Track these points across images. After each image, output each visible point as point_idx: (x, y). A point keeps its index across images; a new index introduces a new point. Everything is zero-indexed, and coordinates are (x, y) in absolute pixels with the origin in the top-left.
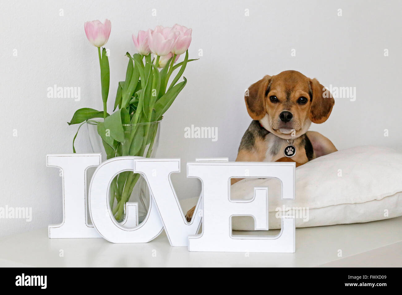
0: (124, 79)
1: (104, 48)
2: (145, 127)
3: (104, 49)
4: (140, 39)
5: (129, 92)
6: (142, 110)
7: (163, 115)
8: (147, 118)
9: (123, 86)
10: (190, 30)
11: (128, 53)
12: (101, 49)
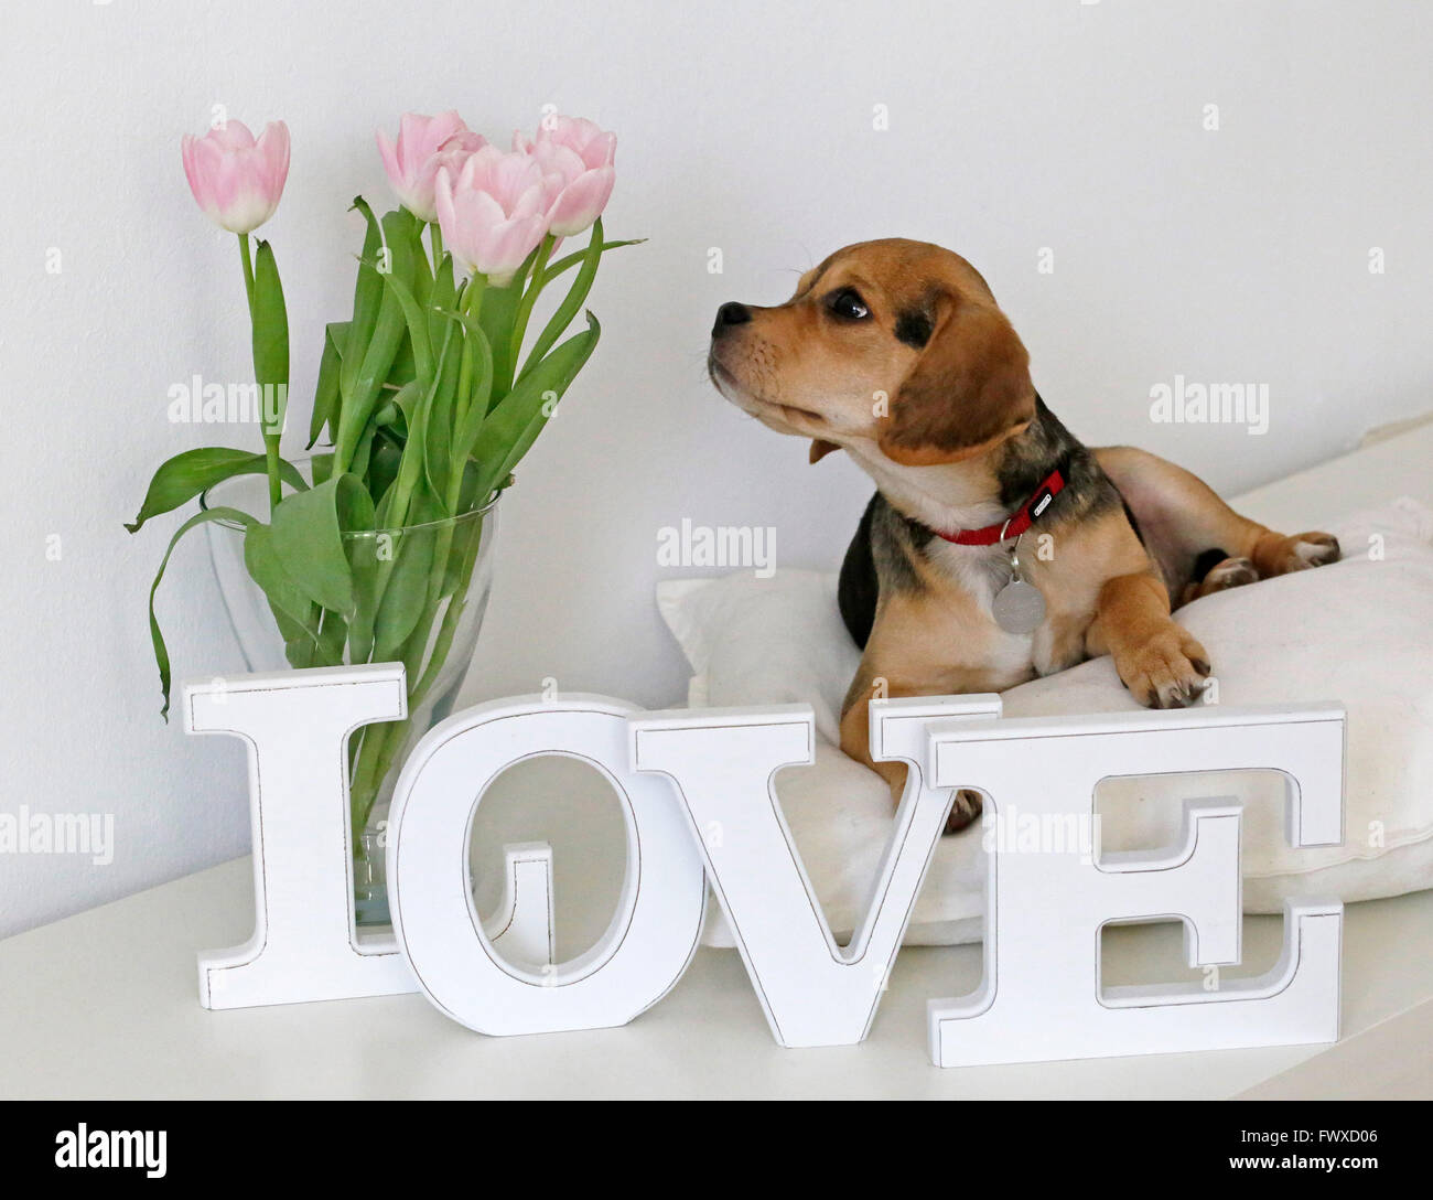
0: (346, 315)
1: (265, 242)
2: (435, 534)
3: (264, 246)
4: (407, 147)
5: (369, 377)
6: (422, 476)
7: (513, 472)
8: (444, 503)
9: (345, 346)
10: (611, 139)
11: (359, 202)
12: (253, 249)
